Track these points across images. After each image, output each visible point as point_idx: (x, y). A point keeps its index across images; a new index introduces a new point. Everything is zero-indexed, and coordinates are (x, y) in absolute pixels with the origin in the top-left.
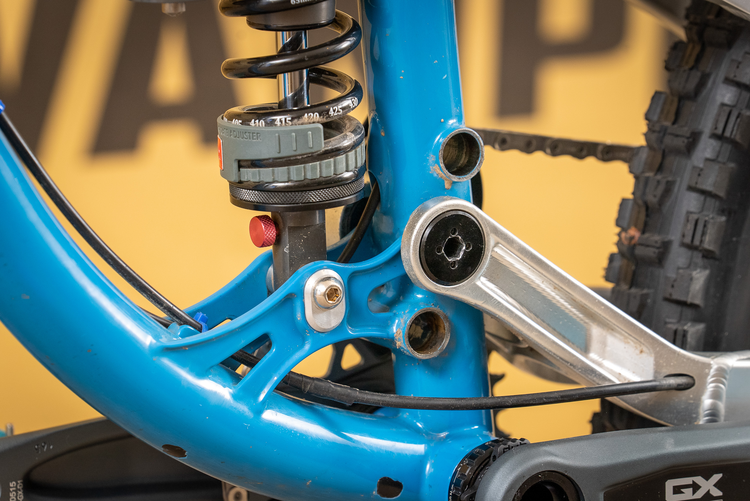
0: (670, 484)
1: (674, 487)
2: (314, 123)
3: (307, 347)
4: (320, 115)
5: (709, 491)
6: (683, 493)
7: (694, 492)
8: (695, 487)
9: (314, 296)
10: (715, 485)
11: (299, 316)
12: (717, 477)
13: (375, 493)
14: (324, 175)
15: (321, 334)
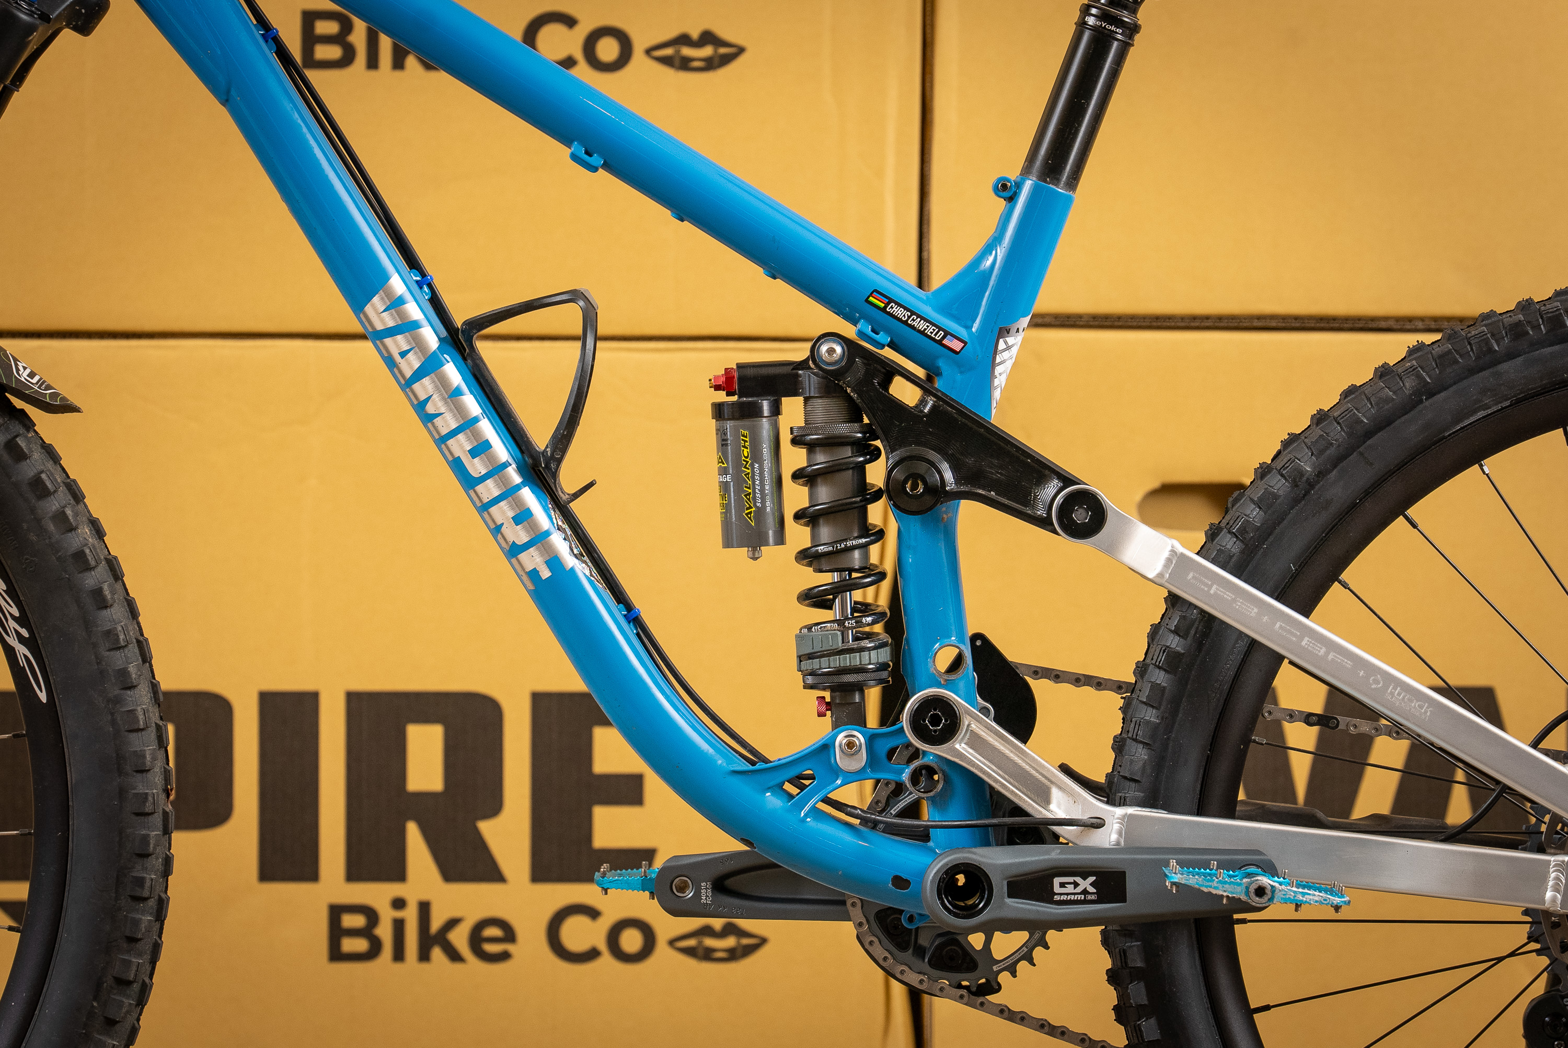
0: (1057, 881)
1: (1060, 883)
2: (835, 630)
3: (839, 782)
4: (838, 625)
5: (1086, 888)
6: (1066, 887)
7: (1075, 888)
8: (1076, 885)
9: (840, 747)
10: (1090, 884)
11: (833, 761)
12: (1092, 879)
13: (890, 885)
14: (842, 665)
15: (849, 774)
